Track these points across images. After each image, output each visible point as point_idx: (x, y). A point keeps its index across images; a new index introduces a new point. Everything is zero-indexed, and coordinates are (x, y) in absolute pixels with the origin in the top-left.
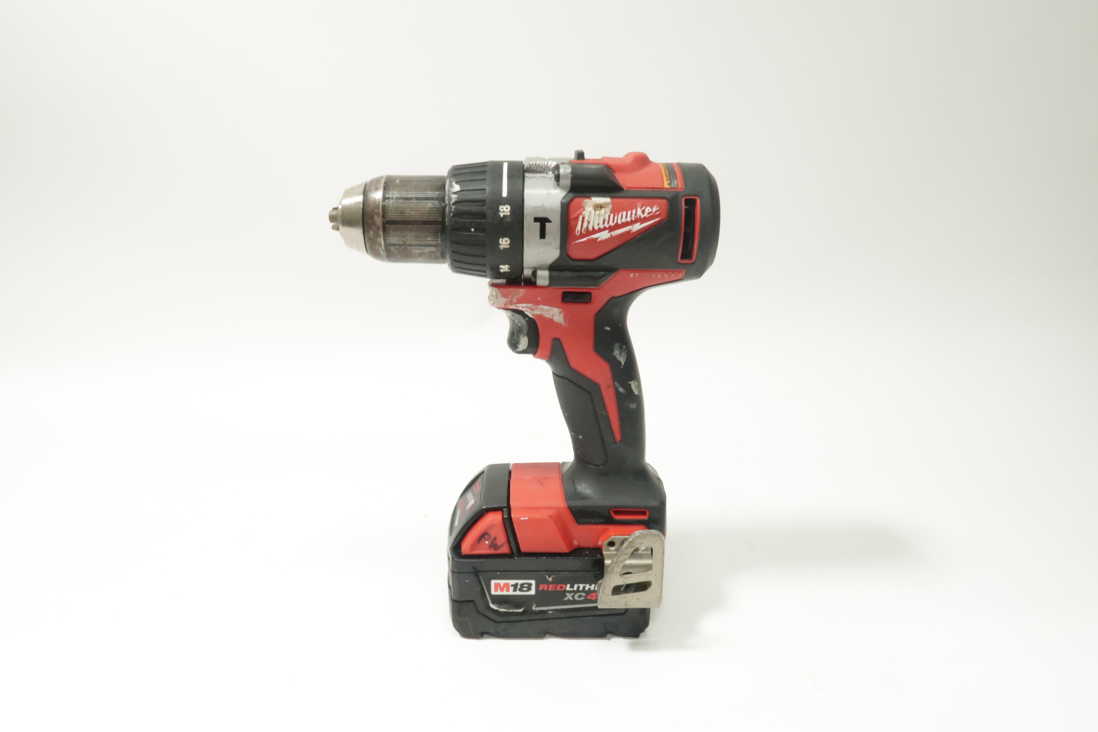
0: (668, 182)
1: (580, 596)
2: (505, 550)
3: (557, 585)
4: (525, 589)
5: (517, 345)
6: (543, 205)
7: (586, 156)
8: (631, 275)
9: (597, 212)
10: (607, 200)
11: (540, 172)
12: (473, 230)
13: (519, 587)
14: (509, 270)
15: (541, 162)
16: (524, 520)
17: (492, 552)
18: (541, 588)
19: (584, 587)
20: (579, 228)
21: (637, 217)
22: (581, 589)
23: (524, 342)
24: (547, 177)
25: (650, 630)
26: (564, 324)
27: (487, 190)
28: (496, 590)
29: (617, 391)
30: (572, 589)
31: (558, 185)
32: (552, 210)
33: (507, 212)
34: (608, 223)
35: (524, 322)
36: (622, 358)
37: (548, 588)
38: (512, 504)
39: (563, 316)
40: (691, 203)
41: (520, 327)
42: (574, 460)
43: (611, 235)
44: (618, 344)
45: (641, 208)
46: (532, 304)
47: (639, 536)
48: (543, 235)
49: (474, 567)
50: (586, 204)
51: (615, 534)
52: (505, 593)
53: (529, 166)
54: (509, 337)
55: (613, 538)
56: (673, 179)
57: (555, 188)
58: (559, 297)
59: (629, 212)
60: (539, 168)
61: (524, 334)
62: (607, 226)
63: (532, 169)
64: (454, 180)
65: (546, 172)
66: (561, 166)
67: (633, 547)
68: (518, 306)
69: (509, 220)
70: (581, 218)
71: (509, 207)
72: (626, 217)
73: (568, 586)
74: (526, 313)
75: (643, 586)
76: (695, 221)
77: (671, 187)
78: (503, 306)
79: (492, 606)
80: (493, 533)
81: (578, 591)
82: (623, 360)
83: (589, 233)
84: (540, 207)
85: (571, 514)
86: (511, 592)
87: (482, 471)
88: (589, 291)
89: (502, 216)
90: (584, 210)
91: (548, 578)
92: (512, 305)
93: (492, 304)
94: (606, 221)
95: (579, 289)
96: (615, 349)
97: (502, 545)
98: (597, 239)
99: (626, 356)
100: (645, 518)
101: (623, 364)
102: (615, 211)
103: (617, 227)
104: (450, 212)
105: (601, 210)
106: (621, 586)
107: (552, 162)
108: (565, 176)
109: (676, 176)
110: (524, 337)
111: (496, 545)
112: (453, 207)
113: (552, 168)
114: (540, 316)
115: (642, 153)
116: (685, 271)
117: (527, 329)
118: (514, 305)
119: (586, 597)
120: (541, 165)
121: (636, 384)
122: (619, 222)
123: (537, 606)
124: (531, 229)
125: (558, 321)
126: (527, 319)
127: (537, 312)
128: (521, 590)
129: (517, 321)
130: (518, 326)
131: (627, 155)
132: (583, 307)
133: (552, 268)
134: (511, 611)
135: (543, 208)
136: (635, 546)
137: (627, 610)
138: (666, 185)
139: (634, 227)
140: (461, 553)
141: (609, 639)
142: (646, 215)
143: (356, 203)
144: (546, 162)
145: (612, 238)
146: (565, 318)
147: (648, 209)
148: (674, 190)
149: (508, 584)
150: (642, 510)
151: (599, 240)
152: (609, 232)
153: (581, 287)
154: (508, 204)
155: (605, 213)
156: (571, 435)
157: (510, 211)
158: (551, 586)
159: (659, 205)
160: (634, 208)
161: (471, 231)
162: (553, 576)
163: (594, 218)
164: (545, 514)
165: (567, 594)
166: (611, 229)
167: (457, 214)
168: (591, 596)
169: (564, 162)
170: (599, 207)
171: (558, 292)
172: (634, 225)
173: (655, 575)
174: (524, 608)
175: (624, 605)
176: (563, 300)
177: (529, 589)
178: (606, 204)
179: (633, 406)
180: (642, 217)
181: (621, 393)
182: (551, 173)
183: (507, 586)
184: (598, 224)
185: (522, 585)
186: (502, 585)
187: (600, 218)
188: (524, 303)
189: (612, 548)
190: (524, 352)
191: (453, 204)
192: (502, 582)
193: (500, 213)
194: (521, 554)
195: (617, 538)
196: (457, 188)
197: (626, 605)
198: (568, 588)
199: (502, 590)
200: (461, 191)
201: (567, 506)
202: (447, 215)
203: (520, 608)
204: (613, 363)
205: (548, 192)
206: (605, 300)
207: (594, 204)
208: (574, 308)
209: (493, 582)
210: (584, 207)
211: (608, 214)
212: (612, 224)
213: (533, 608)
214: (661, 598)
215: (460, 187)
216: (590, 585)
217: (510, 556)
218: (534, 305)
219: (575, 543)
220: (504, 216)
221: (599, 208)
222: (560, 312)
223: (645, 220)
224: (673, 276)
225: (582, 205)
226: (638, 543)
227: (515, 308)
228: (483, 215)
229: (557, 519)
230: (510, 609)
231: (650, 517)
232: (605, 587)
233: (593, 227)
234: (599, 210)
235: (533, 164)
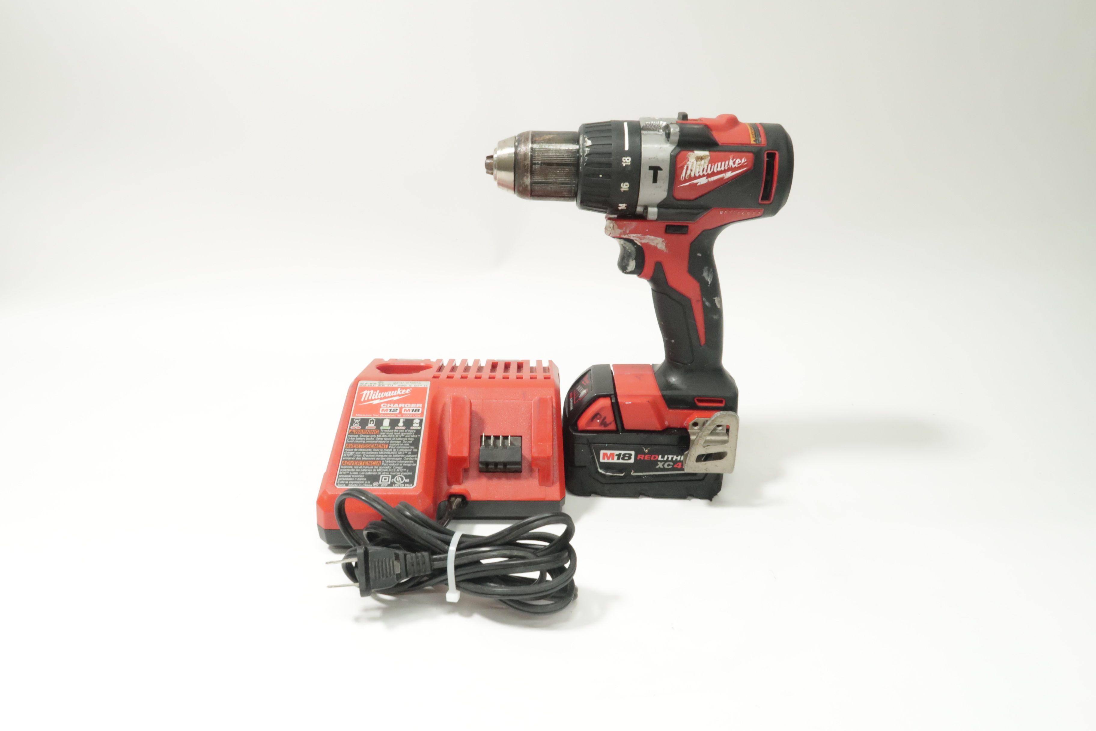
0: (754, 139)
1: (668, 465)
2: (612, 427)
3: (651, 455)
4: (626, 458)
5: (627, 267)
6: (656, 156)
7: (689, 117)
8: (721, 213)
9: (699, 163)
10: (706, 153)
11: (653, 130)
12: (601, 176)
13: (622, 456)
14: (626, 208)
15: (655, 122)
16: (628, 404)
17: (602, 428)
18: (639, 457)
19: (672, 458)
20: (683, 175)
21: (729, 167)
22: (670, 459)
23: (632, 265)
24: (658, 134)
25: (723, 493)
26: (665, 250)
27: (613, 145)
28: (604, 458)
29: (703, 303)
30: (662, 459)
31: (668, 141)
32: (663, 161)
33: (628, 162)
34: (707, 171)
35: (633, 249)
36: (709, 278)
37: (644, 458)
38: (618, 392)
39: (665, 244)
40: (771, 156)
41: (630, 253)
42: (665, 359)
43: (708, 181)
44: (707, 267)
45: (733, 159)
46: (641, 235)
47: (720, 416)
48: (655, 180)
49: (588, 440)
50: (690, 156)
51: (697, 417)
52: (610, 461)
53: (645, 125)
54: (620, 260)
55: (696, 420)
56: (758, 137)
57: (666, 143)
58: (664, 229)
59: (723, 163)
60: (652, 127)
61: (633, 259)
62: (706, 174)
63: (647, 127)
64: (586, 136)
65: (658, 130)
66: (671, 126)
67: (714, 425)
68: (630, 236)
69: (629, 169)
70: (685, 167)
71: (630, 159)
72: (721, 167)
73: (660, 456)
74: (636, 241)
75: (719, 456)
76: (774, 170)
77: (757, 143)
78: (618, 236)
79: (600, 471)
80: (603, 414)
81: (667, 461)
82: (710, 280)
83: (691, 179)
84: (654, 158)
85: (664, 401)
86: (615, 461)
87: (589, 369)
88: (687, 224)
89: (624, 165)
90: (688, 161)
91: (645, 450)
92: (625, 235)
93: (609, 234)
94: (705, 170)
95: (679, 223)
96: (704, 272)
97: (610, 423)
98: (697, 183)
99: (712, 278)
100: (722, 405)
101: (710, 283)
102: (712, 162)
103: (713, 174)
104: (584, 162)
105: (701, 161)
106: (703, 455)
107: (663, 122)
108: (675, 134)
109: (760, 134)
110: (633, 260)
111: (606, 422)
112: (586, 158)
113: (663, 127)
114: (647, 244)
115: (732, 115)
116: (763, 210)
117: (635, 255)
118: (626, 235)
119: (673, 466)
120: (654, 125)
121: (719, 299)
122: (715, 171)
123: (635, 472)
124: (646, 176)
125: (660, 248)
126: (635, 246)
127: (644, 241)
128: (623, 459)
129: (627, 248)
130: (628, 251)
131: (720, 116)
132: (682, 237)
133: (660, 206)
134: (615, 474)
135: (656, 159)
136: (716, 424)
137: (706, 474)
138: (752, 142)
139: (726, 174)
140: (578, 429)
141: (690, 500)
142: (736, 165)
143: (509, 154)
144: (658, 122)
145: (709, 183)
146: (667, 246)
147: (738, 161)
148: (758, 145)
149: (614, 454)
150: (720, 399)
151: (698, 184)
152: (707, 178)
153: (680, 222)
154: (629, 156)
155: (704, 163)
156: (664, 341)
157: (631, 162)
158: (647, 456)
159: (747, 158)
160: (727, 160)
161: (600, 177)
162: (649, 448)
163: (696, 167)
164: (644, 400)
165: (659, 463)
166: (708, 176)
167: (589, 164)
168: (678, 465)
169: (673, 122)
170: (700, 158)
171: (663, 225)
172: (727, 173)
173: (730, 447)
174: (625, 473)
175: (705, 470)
176: (666, 232)
177: (630, 458)
178: (705, 156)
179: (715, 317)
180: (733, 166)
181: (707, 306)
182: (661, 131)
183: (612, 455)
184: (699, 172)
185: (624, 455)
186: (609, 455)
187: (700, 167)
188: (635, 234)
189: (696, 428)
190: (632, 273)
191: (586, 156)
192: (609, 452)
193: (623, 163)
194: (624, 430)
195: (700, 420)
196: (589, 143)
197: (707, 471)
198: (660, 458)
199: (608, 459)
200: (592, 145)
201: (661, 394)
202: (581, 164)
203: (622, 473)
204: (702, 281)
205: (660, 146)
206: (699, 232)
207: (696, 156)
208: (674, 237)
209: (602, 452)
210: (688, 158)
211: (707, 164)
212: (709, 172)
213: (632, 473)
214: (734, 465)
215: (592, 142)
216: (677, 456)
217: (616, 432)
218: (643, 235)
219: (667, 423)
220: (626, 165)
221: (700, 160)
222: (663, 241)
223: (736, 169)
224: (754, 214)
225: (687, 157)
226: (719, 421)
227: (627, 237)
228: (609, 165)
229: (653, 404)
230: (614, 473)
231: (726, 404)
232: (691, 455)
233: (695, 174)
234: (700, 161)
235: (648, 123)
